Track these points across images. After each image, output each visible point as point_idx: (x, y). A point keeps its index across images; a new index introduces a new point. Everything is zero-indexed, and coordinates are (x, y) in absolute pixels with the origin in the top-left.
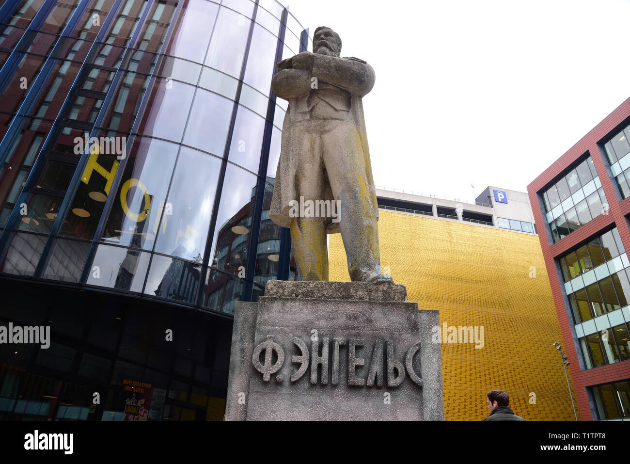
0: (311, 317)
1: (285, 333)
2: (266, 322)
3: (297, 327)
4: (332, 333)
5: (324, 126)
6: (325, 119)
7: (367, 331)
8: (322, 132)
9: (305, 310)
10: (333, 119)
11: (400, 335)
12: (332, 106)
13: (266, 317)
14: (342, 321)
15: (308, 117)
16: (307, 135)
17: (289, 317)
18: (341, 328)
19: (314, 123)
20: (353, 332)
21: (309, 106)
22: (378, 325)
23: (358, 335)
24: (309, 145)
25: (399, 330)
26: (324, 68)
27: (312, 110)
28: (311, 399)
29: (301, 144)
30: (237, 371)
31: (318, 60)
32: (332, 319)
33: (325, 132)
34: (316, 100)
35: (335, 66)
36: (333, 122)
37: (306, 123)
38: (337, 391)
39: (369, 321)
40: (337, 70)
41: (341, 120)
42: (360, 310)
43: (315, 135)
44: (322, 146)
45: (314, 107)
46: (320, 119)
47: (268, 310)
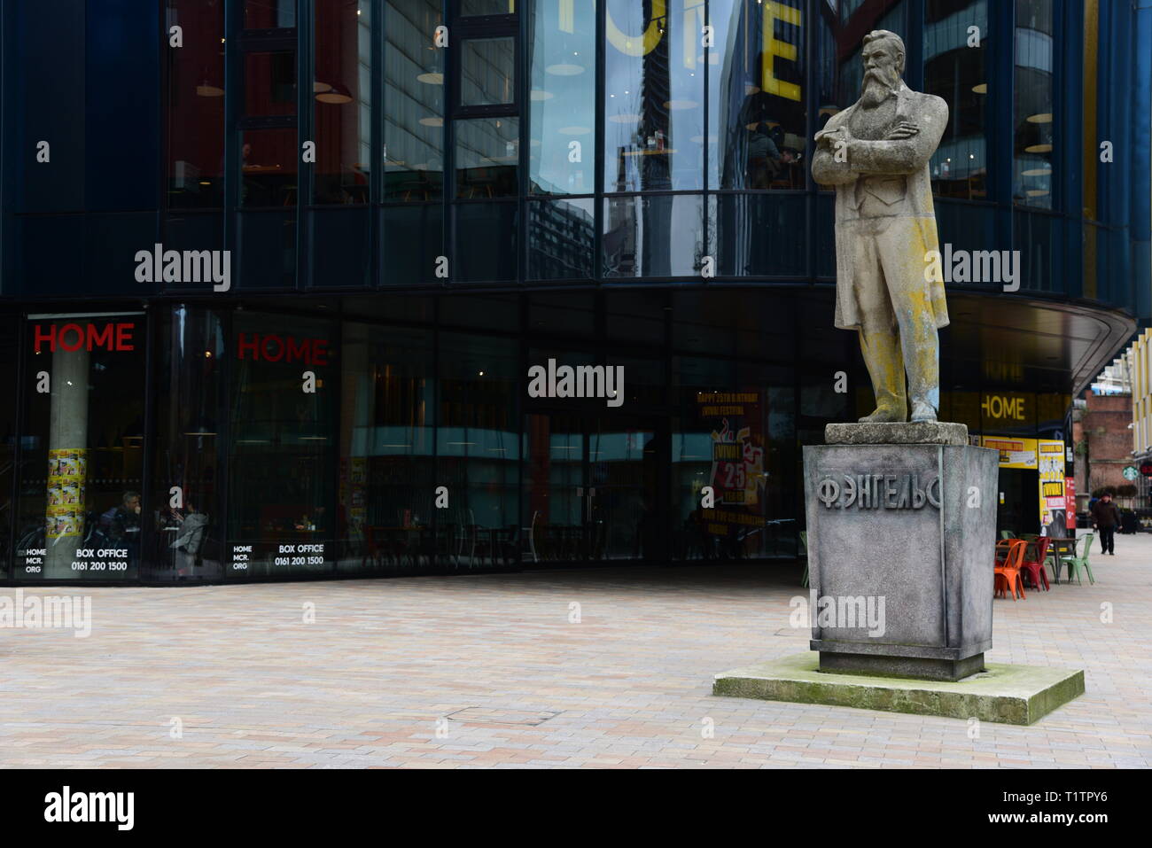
0: (856, 460)
1: (839, 472)
2: (824, 465)
3: (847, 468)
4: (873, 471)
5: (876, 226)
6: (876, 217)
7: (899, 468)
8: (876, 233)
9: (852, 454)
10: (884, 216)
11: (924, 470)
12: (881, 201)
13: (824, 461)
14: (879, 461)
15: (857, 216)
16: (859, 238)
17: (840, 460)
18: (879, 466)
19: (865, 224)
20: (888, 470)
21: (856, 201)
22: (907, 464)
23: (891, 472)
24: (863, 249)
25: (923, 466)
26: (864, 163)
27: (860, 208)
28: (861, 518)
29: (853, 250)
30: (810, 498)
31: (856, 154)
32: (872, 460)
33: (878, 233)
34: (864, 194)
35: (876, 160)
36: (886, 219)
37: (856, 224)
38: (878, 512)
39: (900, 460)
40: (878, 164)
41: (894, 216)
42: (893, 452)
43: (867, 238)
44: (877, 250)
45: (861, 204)
46: (870, 218)
47: (825, 456)
